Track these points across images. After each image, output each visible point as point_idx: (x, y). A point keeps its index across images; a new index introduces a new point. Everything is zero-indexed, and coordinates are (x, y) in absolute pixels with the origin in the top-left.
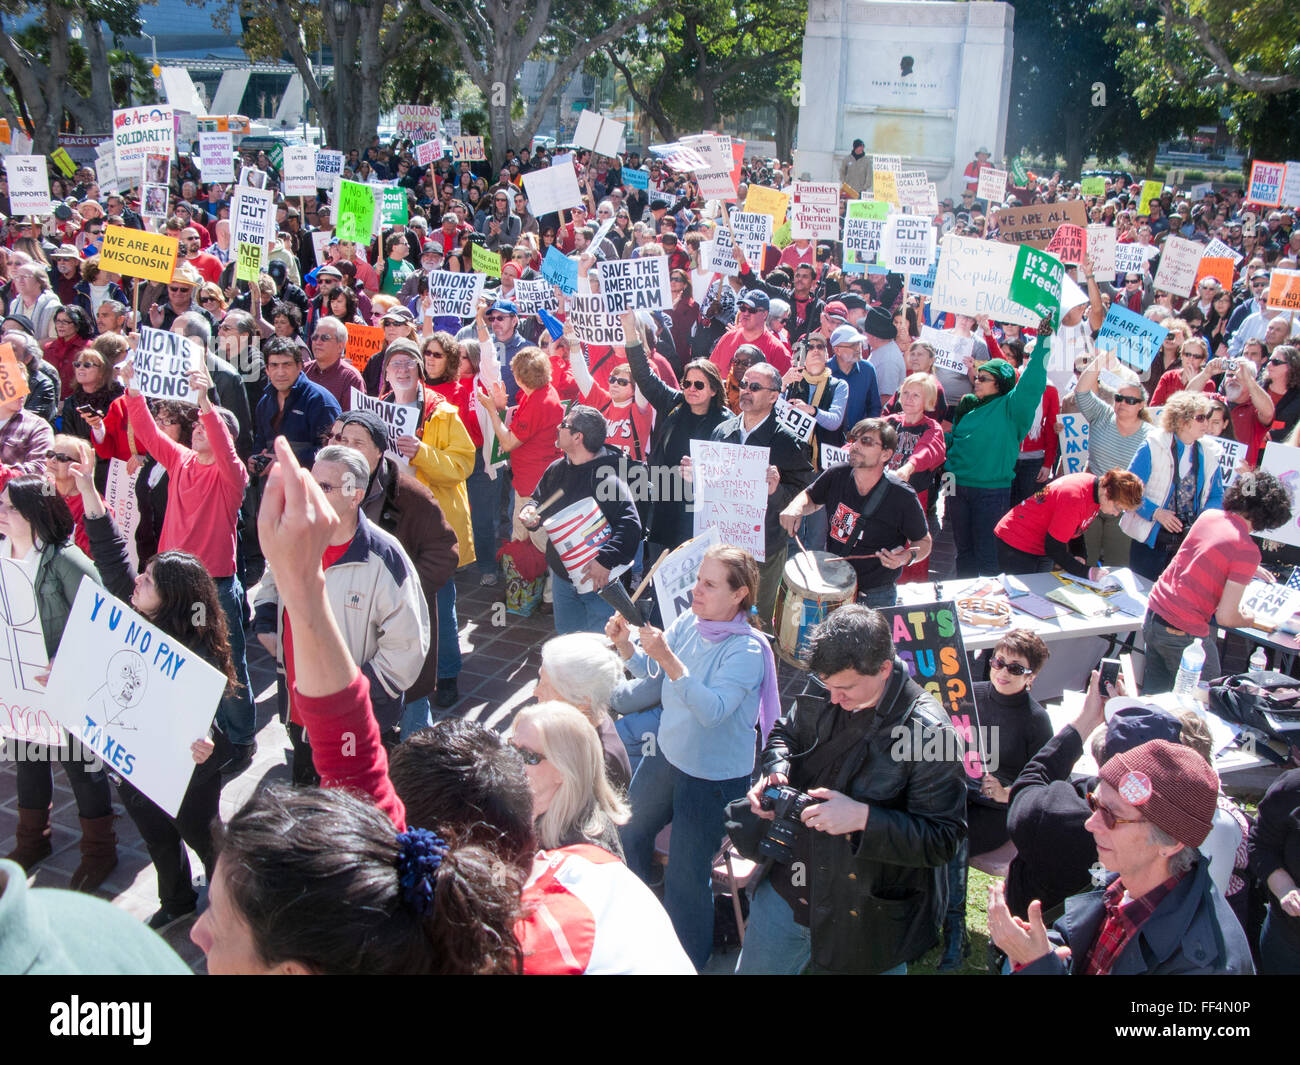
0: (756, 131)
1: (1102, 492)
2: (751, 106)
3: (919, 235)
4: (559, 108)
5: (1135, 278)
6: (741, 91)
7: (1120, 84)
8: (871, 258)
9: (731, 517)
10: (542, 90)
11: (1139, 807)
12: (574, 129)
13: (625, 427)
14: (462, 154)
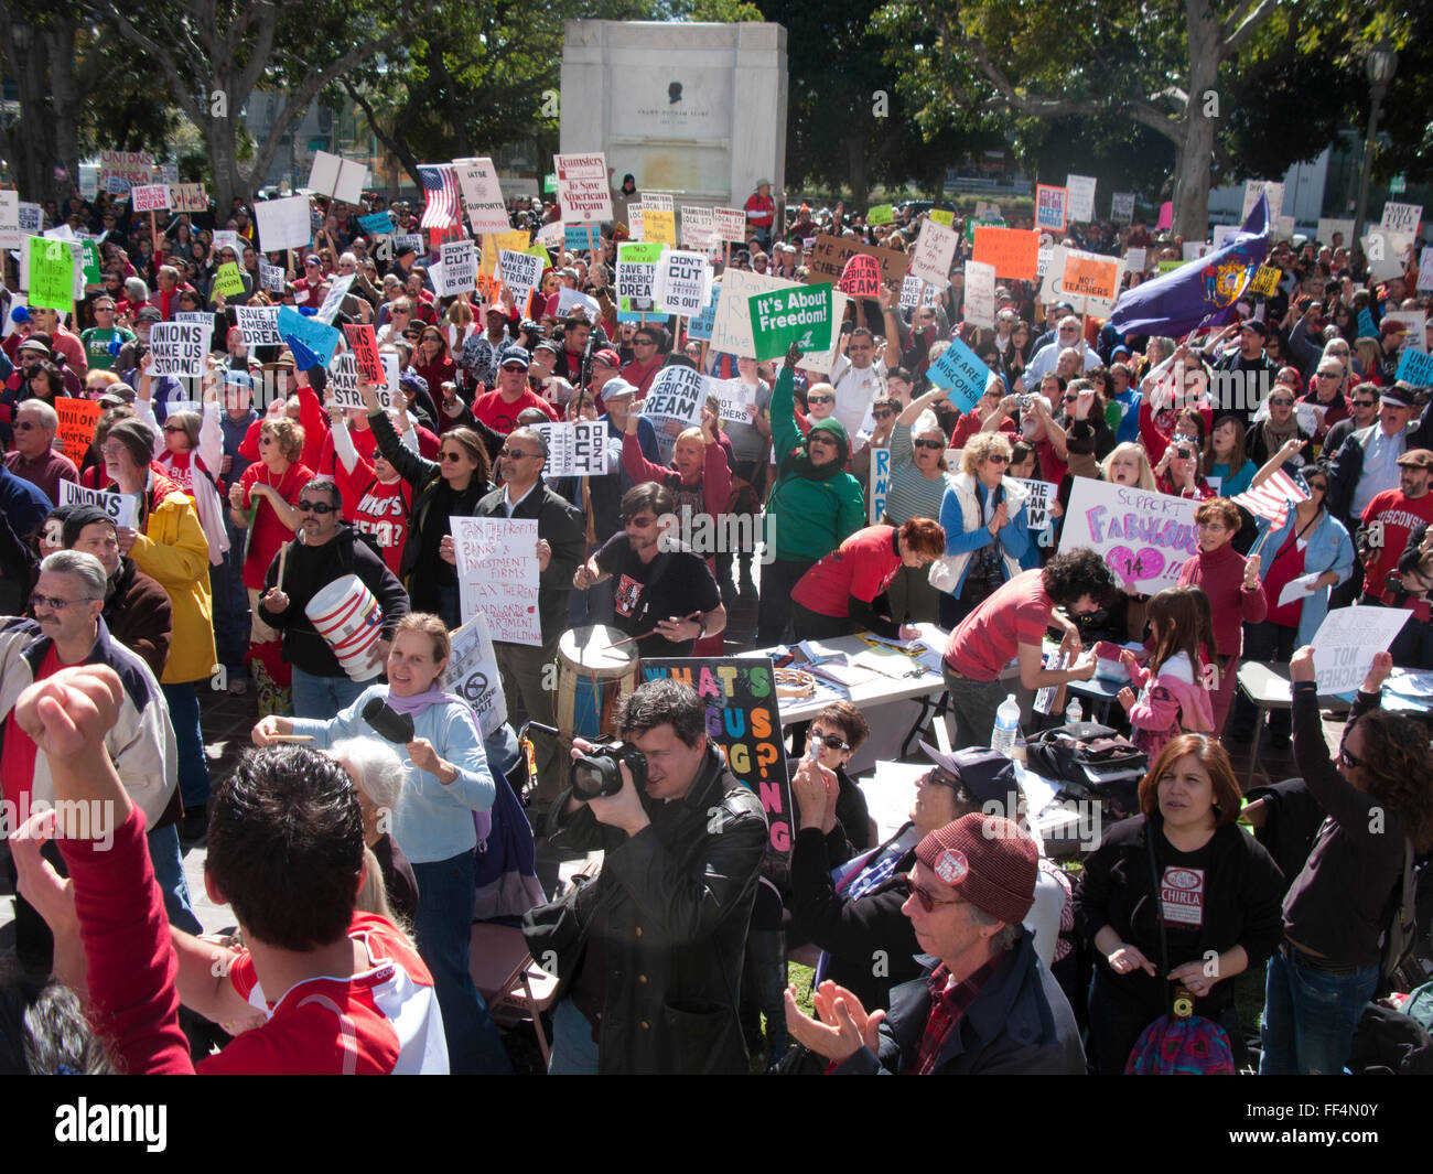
0: (516, 167)
1: (903, 543)
2: (508, 140)
3: (693, 274)
4: (293, 149)
5: (927, 313)
6: (497, 123)
7: (902, 108)
8: (648, 306)
9: (501, 600)
10: (271, 129)
11: (956, 887)
12: (309, 172)
13: (395, 504)
14: (180, 205)
